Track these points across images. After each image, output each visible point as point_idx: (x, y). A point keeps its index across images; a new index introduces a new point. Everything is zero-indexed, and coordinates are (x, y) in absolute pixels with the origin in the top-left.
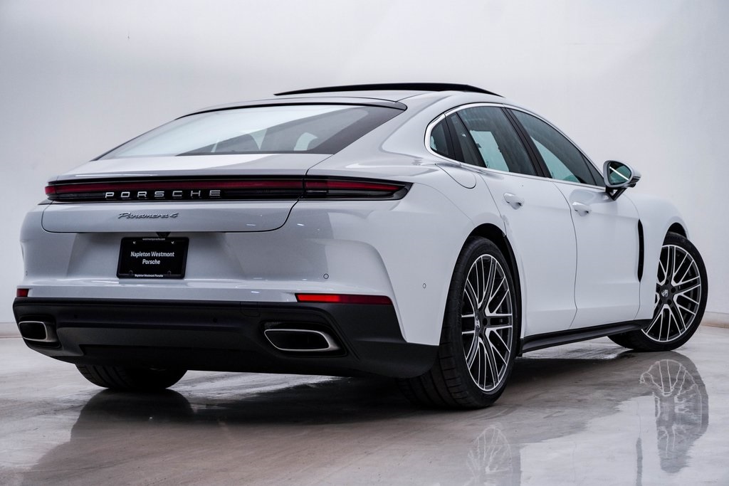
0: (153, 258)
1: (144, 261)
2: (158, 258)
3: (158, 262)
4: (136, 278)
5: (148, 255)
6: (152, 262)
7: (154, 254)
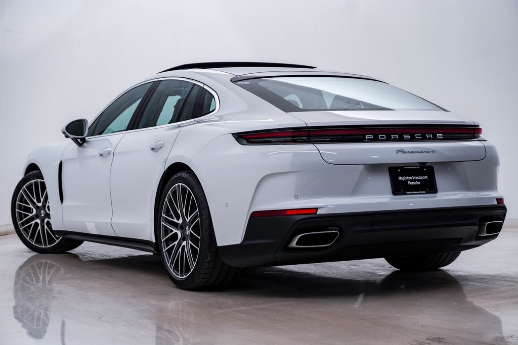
0: (415, 180)
1: (409, 183)
2: (418, 180)
3: (419, 183)
4: (408, 194)
5: (410, 178)
6: (415, 183)
7: (414, 178)
